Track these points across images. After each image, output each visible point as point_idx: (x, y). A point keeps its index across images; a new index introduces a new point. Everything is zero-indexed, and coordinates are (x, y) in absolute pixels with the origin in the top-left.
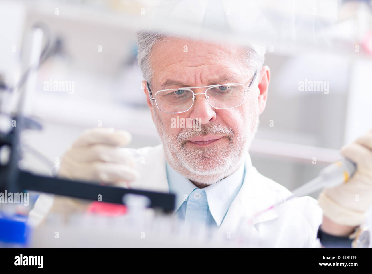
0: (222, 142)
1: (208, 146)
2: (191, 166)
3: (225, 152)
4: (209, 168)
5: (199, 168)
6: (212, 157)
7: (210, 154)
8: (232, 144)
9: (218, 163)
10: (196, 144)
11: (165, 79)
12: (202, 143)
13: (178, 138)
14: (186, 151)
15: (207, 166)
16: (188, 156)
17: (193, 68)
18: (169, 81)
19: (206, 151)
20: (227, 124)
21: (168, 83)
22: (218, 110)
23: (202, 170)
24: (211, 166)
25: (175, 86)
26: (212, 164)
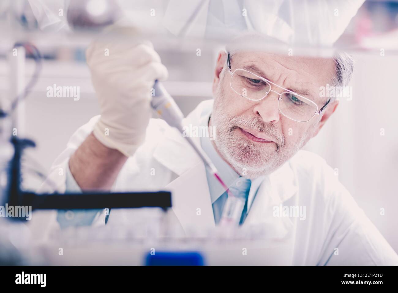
0: (270, 146)
1: (255, 143)
2: (229, 152)
3: (268, 157)
4: (246, 163)
5: (236, 157)
6: (253, 154)
7: (253, 151)
8: (278, 153)
9: (256, 162)
10: (246, 135)
11: (251, 63)
12: (252, 137)
13: (232, 120)
14: (232, 135)
15: (245, 160)
16: (231, 140)
17: (283, 67)
18: (254, 67)
19: (251, 146)
20: (283, 132)
21: (252, 68)
22: (283, 116)
23: (238, 161)
24: (249, 162)
25: (257, 74)
26: (250, 161)
